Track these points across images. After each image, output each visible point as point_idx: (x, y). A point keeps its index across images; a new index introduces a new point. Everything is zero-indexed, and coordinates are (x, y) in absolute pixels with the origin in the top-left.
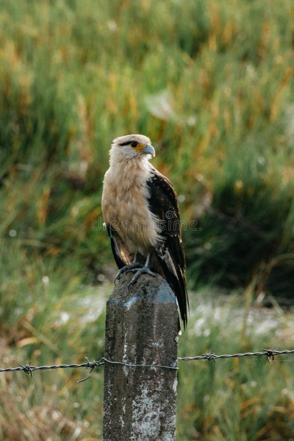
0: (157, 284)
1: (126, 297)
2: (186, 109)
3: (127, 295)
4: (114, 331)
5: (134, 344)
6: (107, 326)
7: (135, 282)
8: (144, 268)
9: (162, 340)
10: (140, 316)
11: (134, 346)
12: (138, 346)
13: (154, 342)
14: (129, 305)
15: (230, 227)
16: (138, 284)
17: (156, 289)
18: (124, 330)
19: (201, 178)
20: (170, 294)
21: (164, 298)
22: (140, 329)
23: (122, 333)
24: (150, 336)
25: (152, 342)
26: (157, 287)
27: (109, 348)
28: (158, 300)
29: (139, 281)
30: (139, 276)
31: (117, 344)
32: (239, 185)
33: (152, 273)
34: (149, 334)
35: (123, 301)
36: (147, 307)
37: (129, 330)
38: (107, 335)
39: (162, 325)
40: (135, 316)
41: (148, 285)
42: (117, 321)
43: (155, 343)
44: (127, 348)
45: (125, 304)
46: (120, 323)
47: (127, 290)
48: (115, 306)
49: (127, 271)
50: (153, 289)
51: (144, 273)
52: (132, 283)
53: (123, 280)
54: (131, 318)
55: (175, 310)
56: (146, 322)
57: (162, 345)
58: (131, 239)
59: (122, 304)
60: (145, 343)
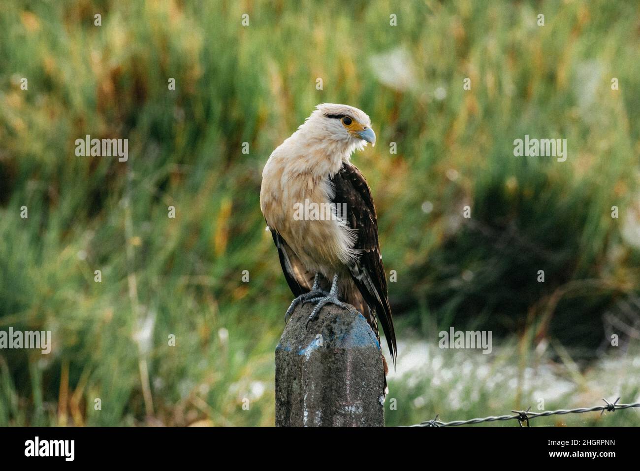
0: (348, 320)
1: (304, 340)
2: (432, 75)
3: (305, 338)
4: (288, 392)
5: (317, 410)
6: (277, 386)
7: (316, 318)
8: (328, 297)
9: (359, 402)
10: (325, 368)
11: (319, 413)
12: (324, 412)
13: (348, 406)
14: (308, 352)
15: (499, 246)
16: (320, 320)
17: (347, 327)
18: (302, 390)
19: (454, 175)
20: (369, 334)
21: (359, 341)
22: (326, 388)
23: (300, 394)
24: (341, 397)
25: (346, 405)
26: (348, 325)
27: (282, 417)
28: (351, 344)
29: (322, 317)
30: (321, 309)
31: (294, 411)
32: (511, 183)
33: (340, 303)
34: (340, 394)
35: (300, 347)
36: (335, 354)
37: (310, 390)
38: (278, 399)
39: (358, 380)
40: (317, 369)
41: (335, 322)
42: (291, 377)
43: (350, 408)
44: (308, 416)
45: (303, 351)
46: (297, 379)
47: (305, 331)
48: (288, 355)
49: (304, 302)
50: (343, 327)
51: (329, 304)
52: (310, 320)
53: (298, 316)
54: (312, 372)
55: (377, 357)
56: (335, 376)
57: (361, 410)
58: (309, 255)
59: (297, 352)
60: (334, 408)
